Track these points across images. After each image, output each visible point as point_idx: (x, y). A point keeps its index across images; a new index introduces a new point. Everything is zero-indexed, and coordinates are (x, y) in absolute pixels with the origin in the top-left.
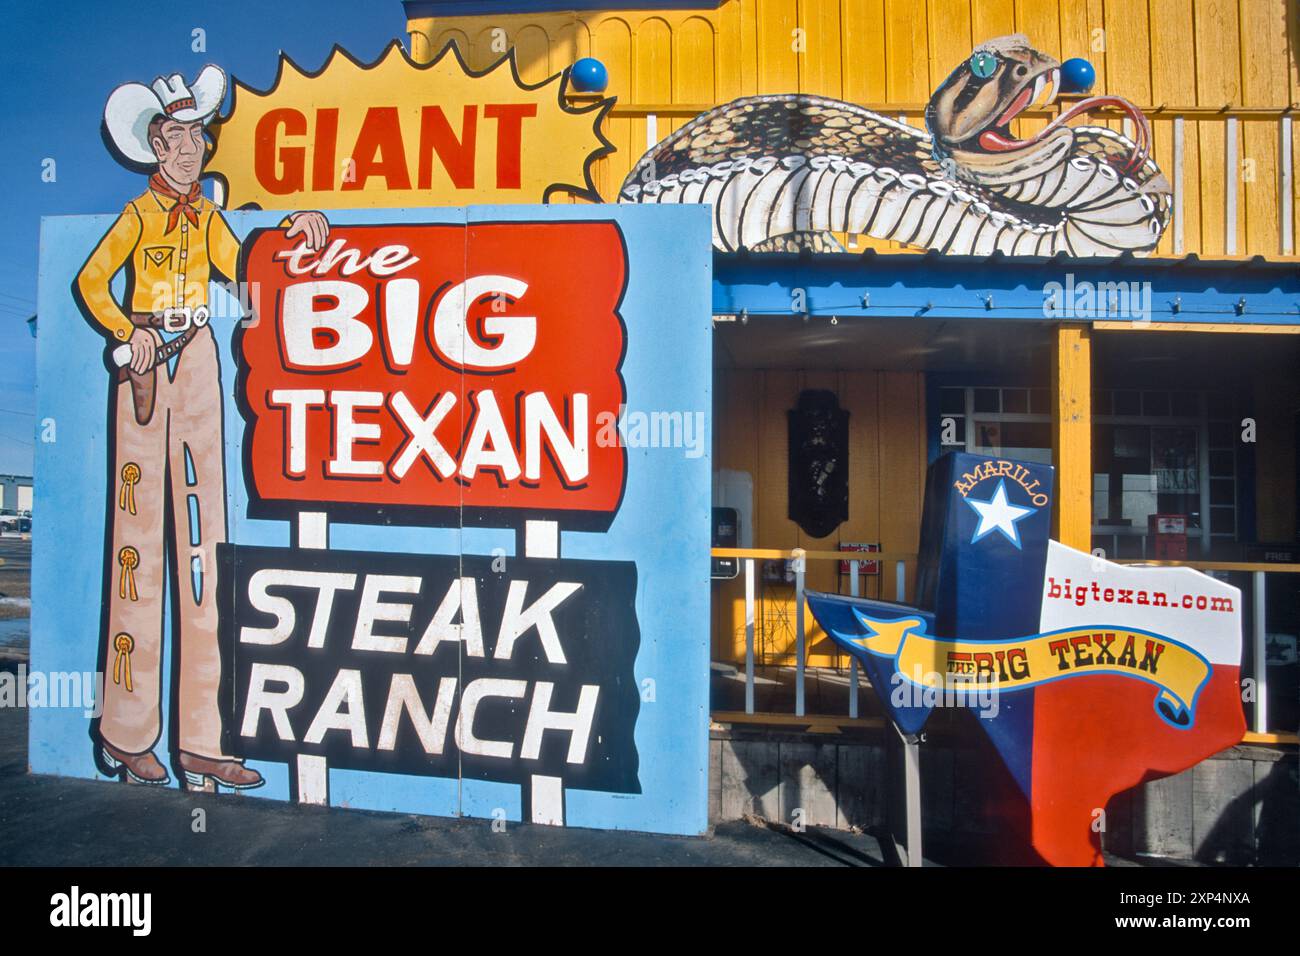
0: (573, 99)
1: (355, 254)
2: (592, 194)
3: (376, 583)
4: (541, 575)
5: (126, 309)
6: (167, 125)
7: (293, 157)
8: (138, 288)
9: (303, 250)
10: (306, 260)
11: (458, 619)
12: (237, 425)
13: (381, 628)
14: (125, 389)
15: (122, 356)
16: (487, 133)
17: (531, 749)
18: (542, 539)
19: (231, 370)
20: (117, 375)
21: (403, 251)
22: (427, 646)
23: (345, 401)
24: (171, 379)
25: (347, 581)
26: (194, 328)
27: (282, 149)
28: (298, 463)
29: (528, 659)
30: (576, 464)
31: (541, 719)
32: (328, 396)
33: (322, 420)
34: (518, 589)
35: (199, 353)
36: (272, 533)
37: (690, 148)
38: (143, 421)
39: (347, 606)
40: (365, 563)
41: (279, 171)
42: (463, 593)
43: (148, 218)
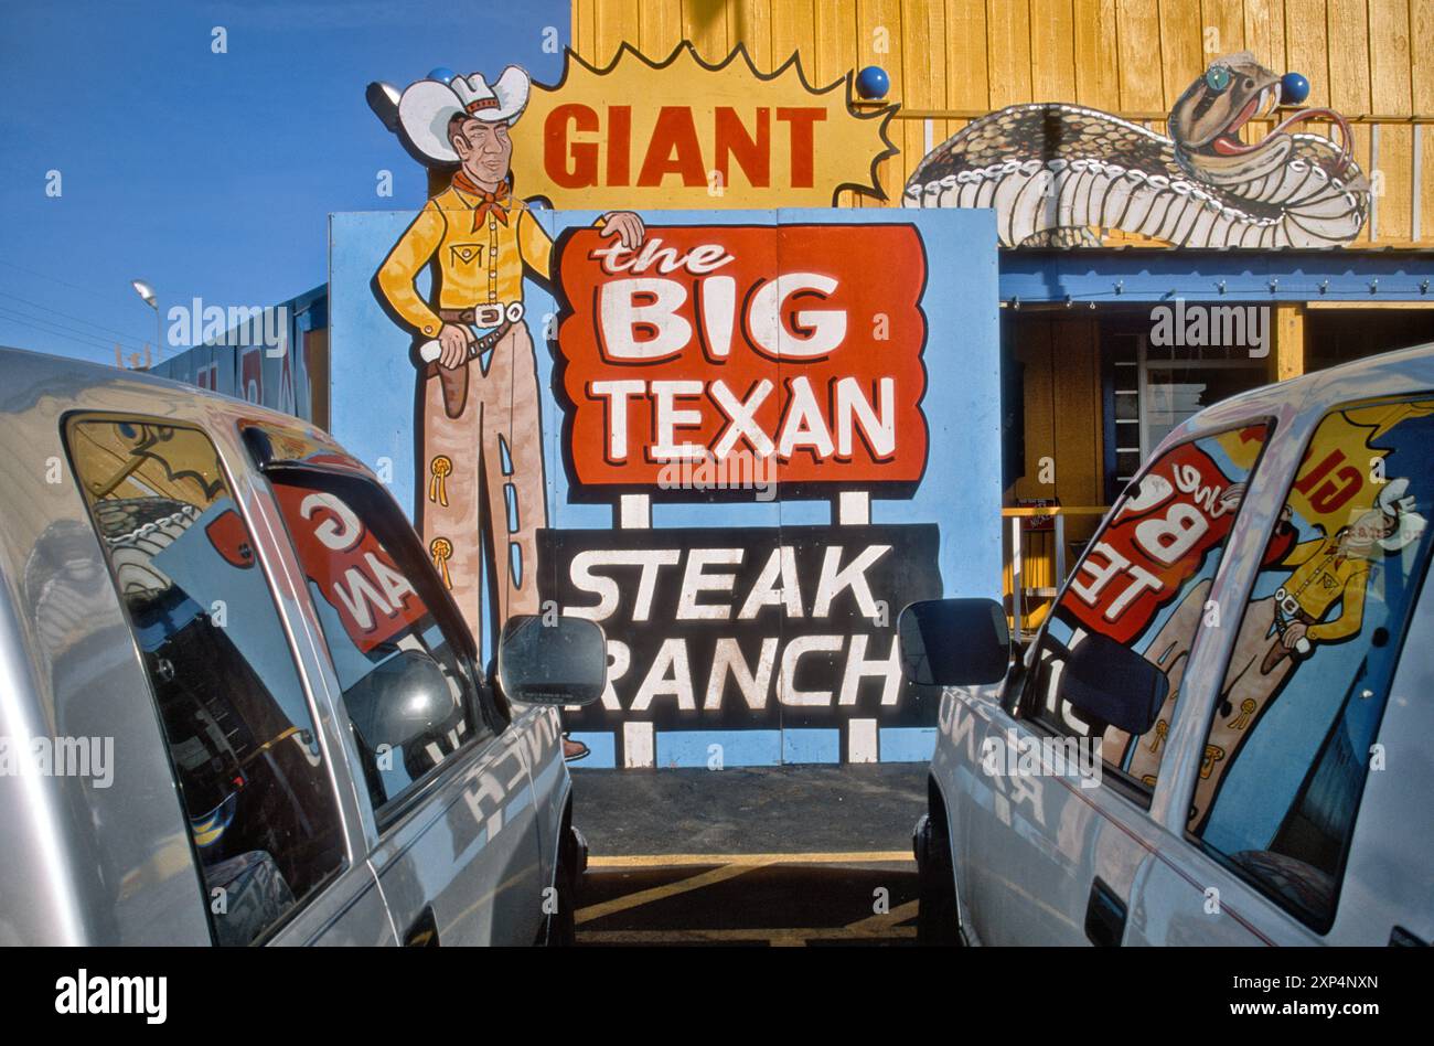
0: (861, 105)
1: (671, 253)
2: (878, 193)
3: (699, 557)
4: (853, 540)
5: (434, 304)
6: (467, 125)
7: (586, 154)
8: (445, 285)
9: (618, 249)
10: (623, 258)
11: (778, 584)
12: (554, 415)
13: (705, 598)
14: (434, 387)
15: (430, 352)
16: (781, 135)
17: (849, 695)
18: (855, 508)
19: (547, 363)
20: (424, 370)
21: (718, 250)
22: (749, 611)
23: (665, 390)
24: (485, 373)
25: (671, 557)
26: (508, 324)
27: (573, 145)
28: (619, 449)
29: (845, 616)
30: (884, 441)
31: (858, 667)
32: (648, 385)
33: (643, 409)
34: (833, 554)
36: (595, 517)
37: (966, 152)
38: (453, 415)
39: (670, 580)
40: (686, 540)
41: (571, 165)
42: (783, 561)
43: (453, 216)
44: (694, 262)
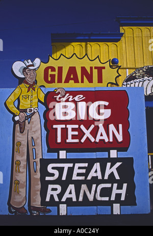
0: (112, 66)
1: (71, 97)
2: (117, 84)
3: (77, 165)
4: (113, 161)
5: (18, 108)
6: (27, 70)
8: (21, 104)
9: (59, 96)
11: (96, 171)
12: (45, 133)
13: (79, 175)
14: (18, 126)
15: (17, 118)
16: (95, 72)
17: (113, 198)
18: (114, 154)
19: (43, 121)
20: (16, 122)
21: (82, 96)
22: (89, 178)
24: (29, 123)
25: (71, 165)
26: (34, 112)
27: (50, 75)
28: (59, 140)
29: (112, 178)
30: (120, 138)
31: (115, 191)
32: (66, 126)
34: (109, 164)
35: (36, 118)
36: (54, 156)
37: (136, 76)
38: (21, 132)
39: (71, 170)
40: (74, 161)
41: (49, 79)
42: (97, 166)
43: (23, 89)
44: (76, 99)
